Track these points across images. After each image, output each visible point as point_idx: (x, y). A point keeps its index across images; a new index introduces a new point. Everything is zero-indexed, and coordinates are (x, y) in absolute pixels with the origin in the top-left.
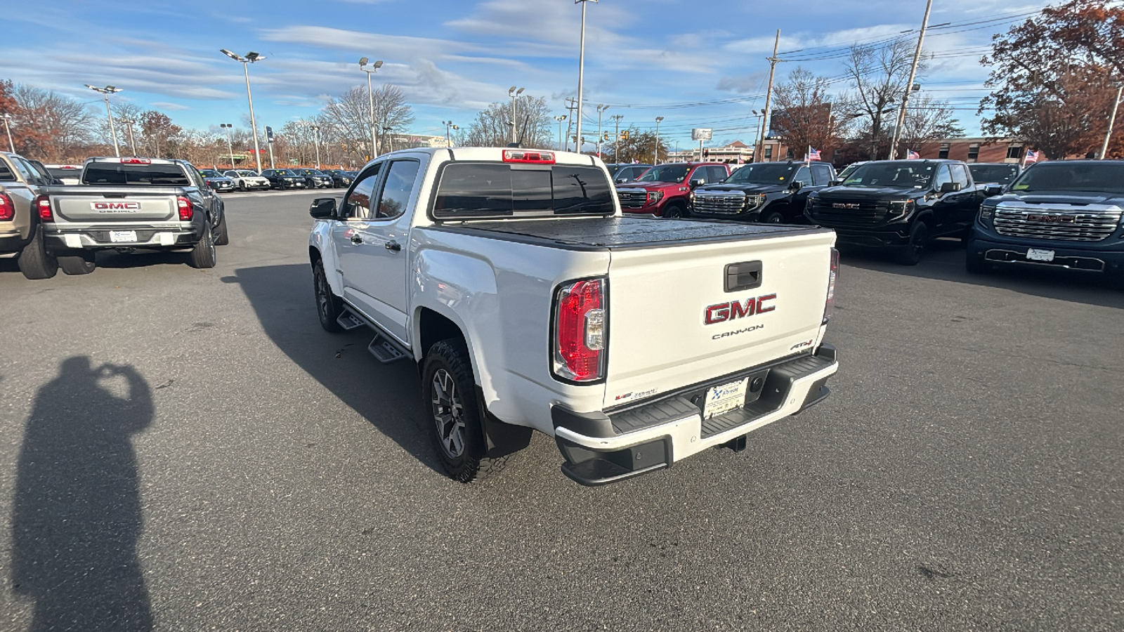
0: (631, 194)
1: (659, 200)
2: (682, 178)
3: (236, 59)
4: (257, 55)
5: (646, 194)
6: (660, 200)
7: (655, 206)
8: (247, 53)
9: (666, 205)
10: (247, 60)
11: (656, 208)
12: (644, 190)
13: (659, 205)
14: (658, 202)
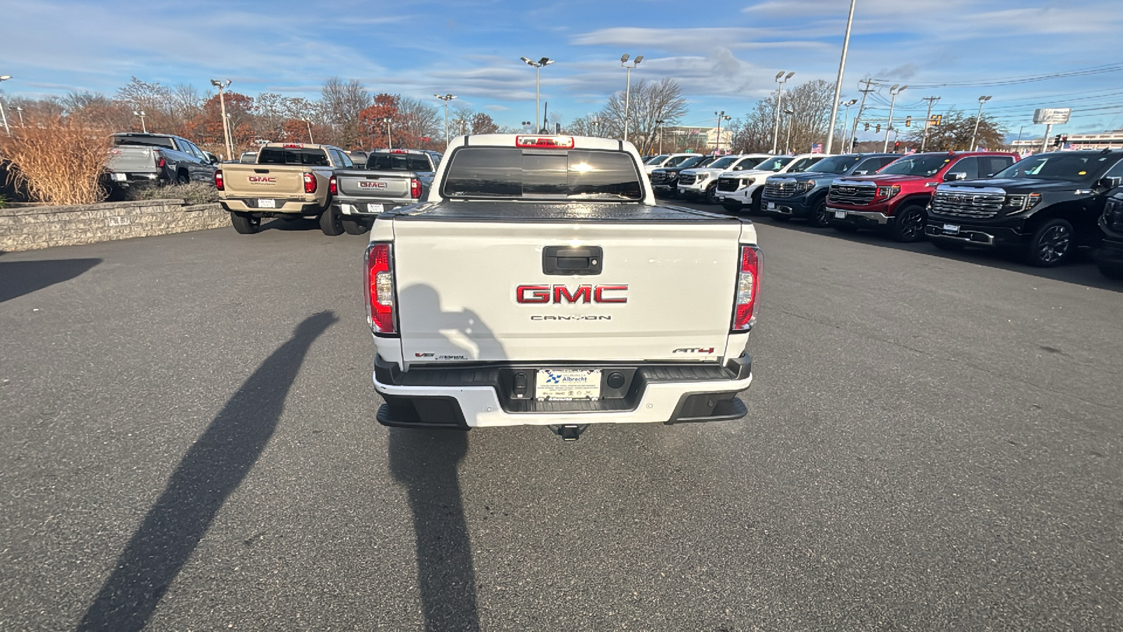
0: (857, 188)
1: (892, 197)
2: (935, 171)
3: (532, 64)
4: (547, 60)
5: (875, 189)
6: (894, 197)
7: (886, 203)
8: (540, 60)
9: (903, 201)
10: (539, 64)
11: (887, 206)
12: (873, 184)
13: (891, 202)
14: (890, 199)
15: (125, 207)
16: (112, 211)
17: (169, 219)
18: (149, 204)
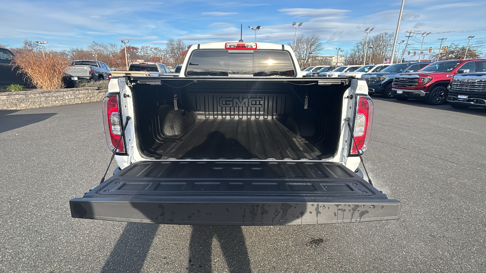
0: (408, 78)
2: (452, 69)
3: (253, 29)
4: (260, 27)
5: (419, 79)
6: (429, 82)
7: (425, 86)
8: (256, 27)
9: (433, 85)
10: (256, 29)
11: (425, 87)
12: (418, 76)
13: (428, 85)
14: (427, 83)
15: (72, 90)
16: (67, 92)
17: (91, 95)
18: (82, 89)
